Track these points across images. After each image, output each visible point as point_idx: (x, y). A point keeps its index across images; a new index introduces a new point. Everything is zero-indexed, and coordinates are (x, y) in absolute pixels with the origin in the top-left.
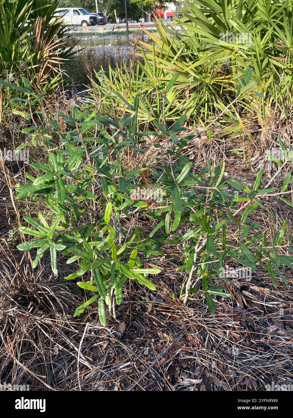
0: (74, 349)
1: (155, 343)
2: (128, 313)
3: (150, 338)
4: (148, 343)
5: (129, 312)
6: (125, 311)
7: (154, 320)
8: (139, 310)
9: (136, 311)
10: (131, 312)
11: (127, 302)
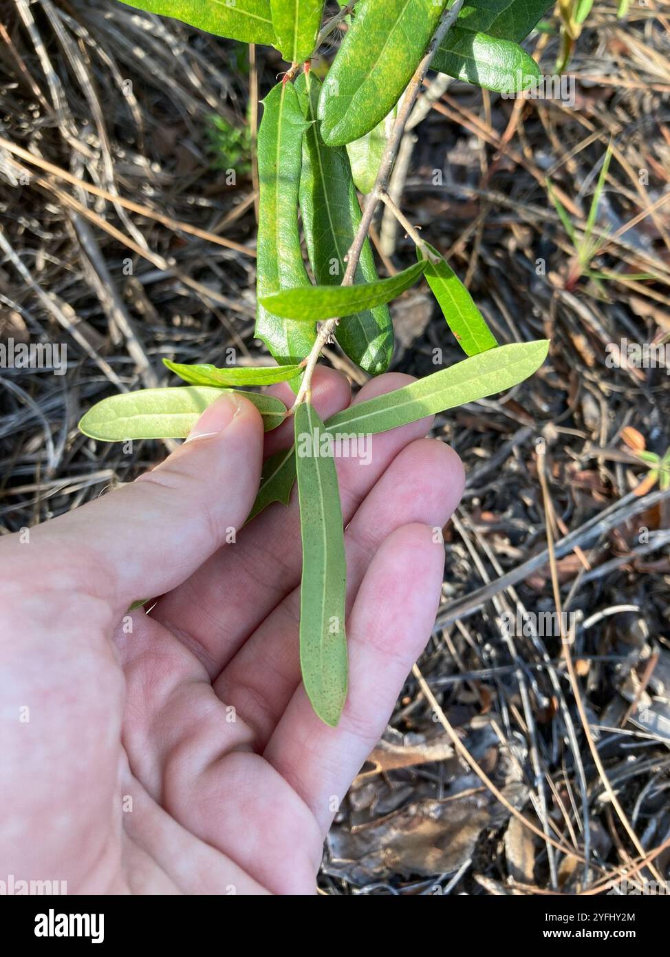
0: (123, 350)
1: (556, 450)
2: (459, 248)
3: (541, 418)
4: (520, 437)
5: (469, 248)
6: (447, 233)
7: (581, 325)
8: (519, 251)
9: (505, 250)
10: (479, 249)
11: (468, 192)
